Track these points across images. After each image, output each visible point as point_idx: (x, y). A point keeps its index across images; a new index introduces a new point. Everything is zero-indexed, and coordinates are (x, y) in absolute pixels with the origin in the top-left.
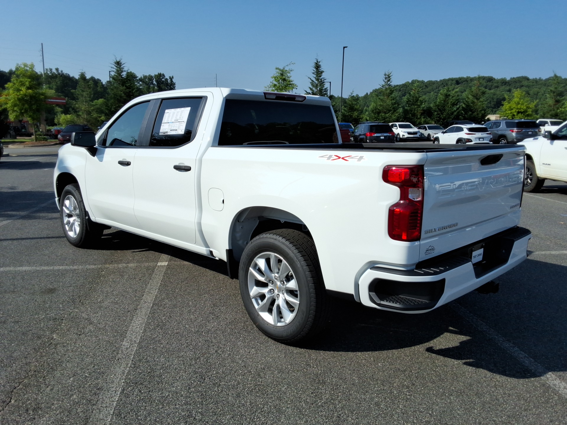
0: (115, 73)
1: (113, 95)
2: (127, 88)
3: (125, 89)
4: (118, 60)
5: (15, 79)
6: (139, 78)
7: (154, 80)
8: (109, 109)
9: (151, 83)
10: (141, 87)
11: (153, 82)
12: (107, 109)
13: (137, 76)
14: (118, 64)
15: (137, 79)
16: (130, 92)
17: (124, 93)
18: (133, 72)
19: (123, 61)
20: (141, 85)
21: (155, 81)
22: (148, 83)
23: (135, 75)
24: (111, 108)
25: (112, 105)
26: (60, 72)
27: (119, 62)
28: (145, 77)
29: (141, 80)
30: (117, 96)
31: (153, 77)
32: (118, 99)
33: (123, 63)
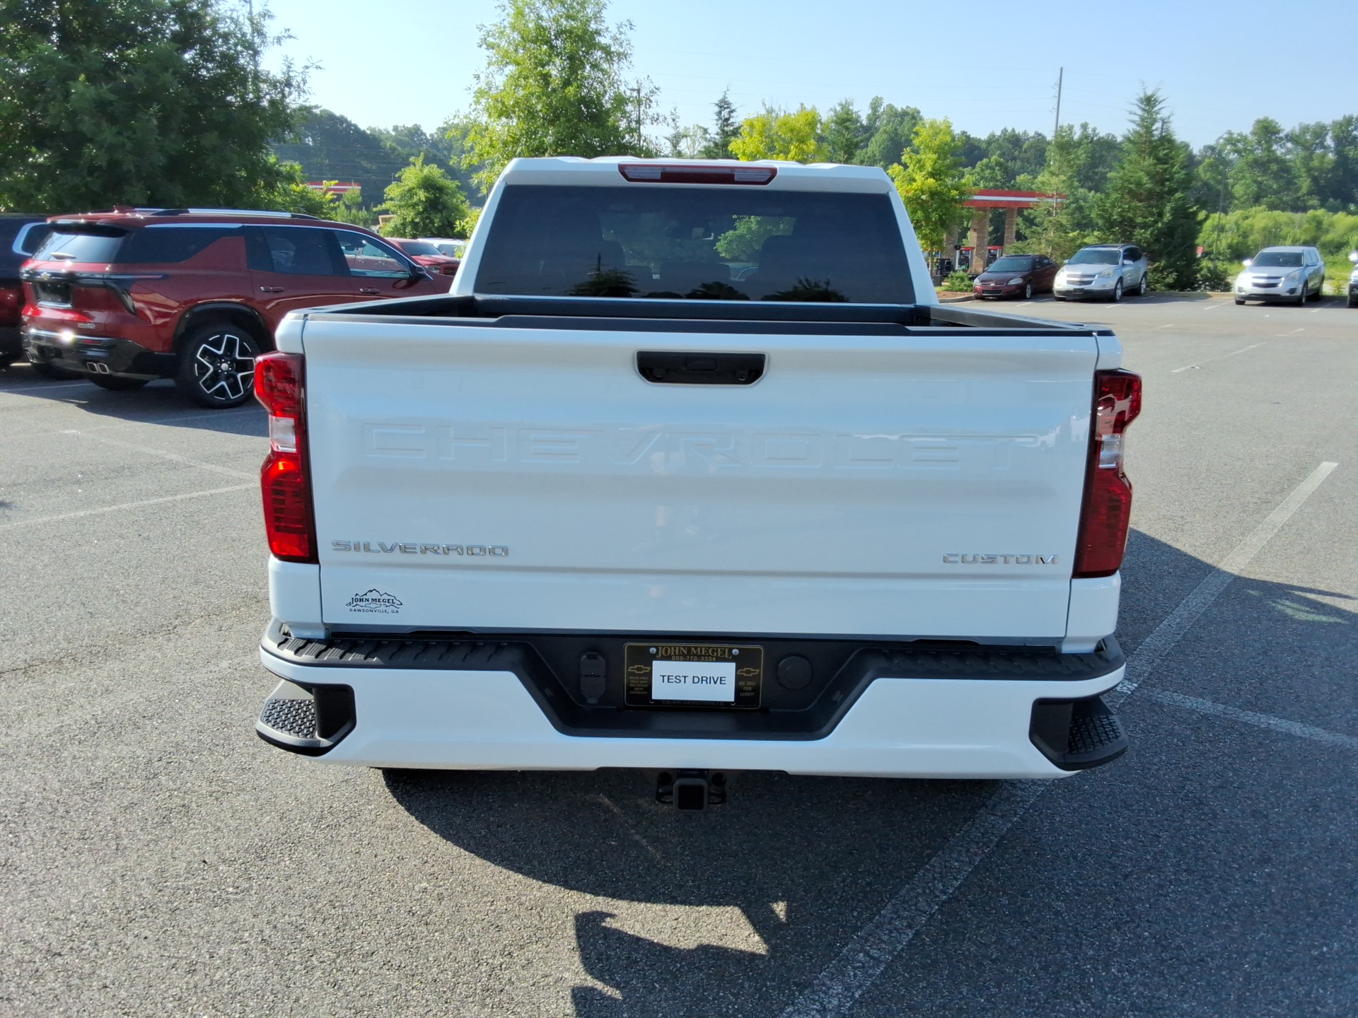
0: (1138, 125)
1: (1120, 182)
2: (1160, 161)
3: (1155, 164)
4: (1149, 93)
5: (908, 156)
6: (1285, 133)
7: (1330, 134)
8: (1107, 216)
9: (1317, 144)
10: (1288, 157)
11: (1325, 140)
12: (1102, 217)
13: (1282, 127)
14: (1149, 102)
15: (1281, 135)
16: (1165, 170)
17: (1148, 174)
18: (1270, 118)
19: (1160, 95)
20: (1289, 151)
21: (1331, 138)
22: (1311, 146)
23: (1275, 127)
24: (1111, 215)
25: (1113, 206)
26: (1090, 131)
27: (1152, 96)
28: (1305, 129)
29: (1291, 138)
30: (1131, 183)
31: (1326, 128)
32: (1130, 191)
33: (1161, 99)
